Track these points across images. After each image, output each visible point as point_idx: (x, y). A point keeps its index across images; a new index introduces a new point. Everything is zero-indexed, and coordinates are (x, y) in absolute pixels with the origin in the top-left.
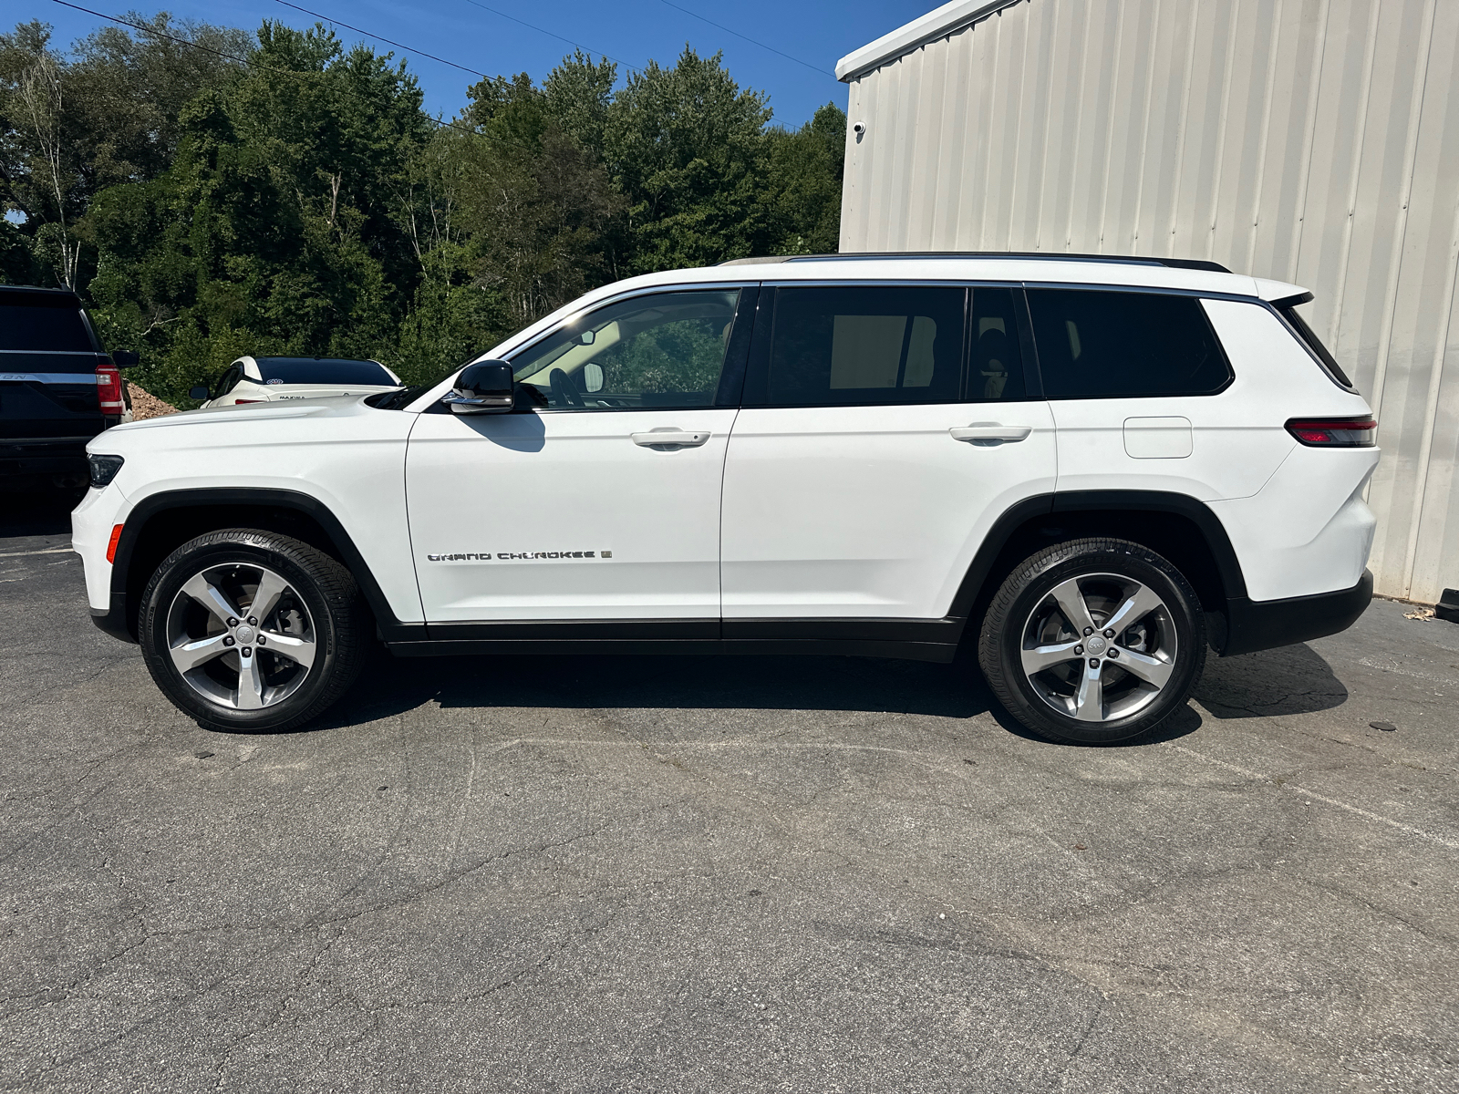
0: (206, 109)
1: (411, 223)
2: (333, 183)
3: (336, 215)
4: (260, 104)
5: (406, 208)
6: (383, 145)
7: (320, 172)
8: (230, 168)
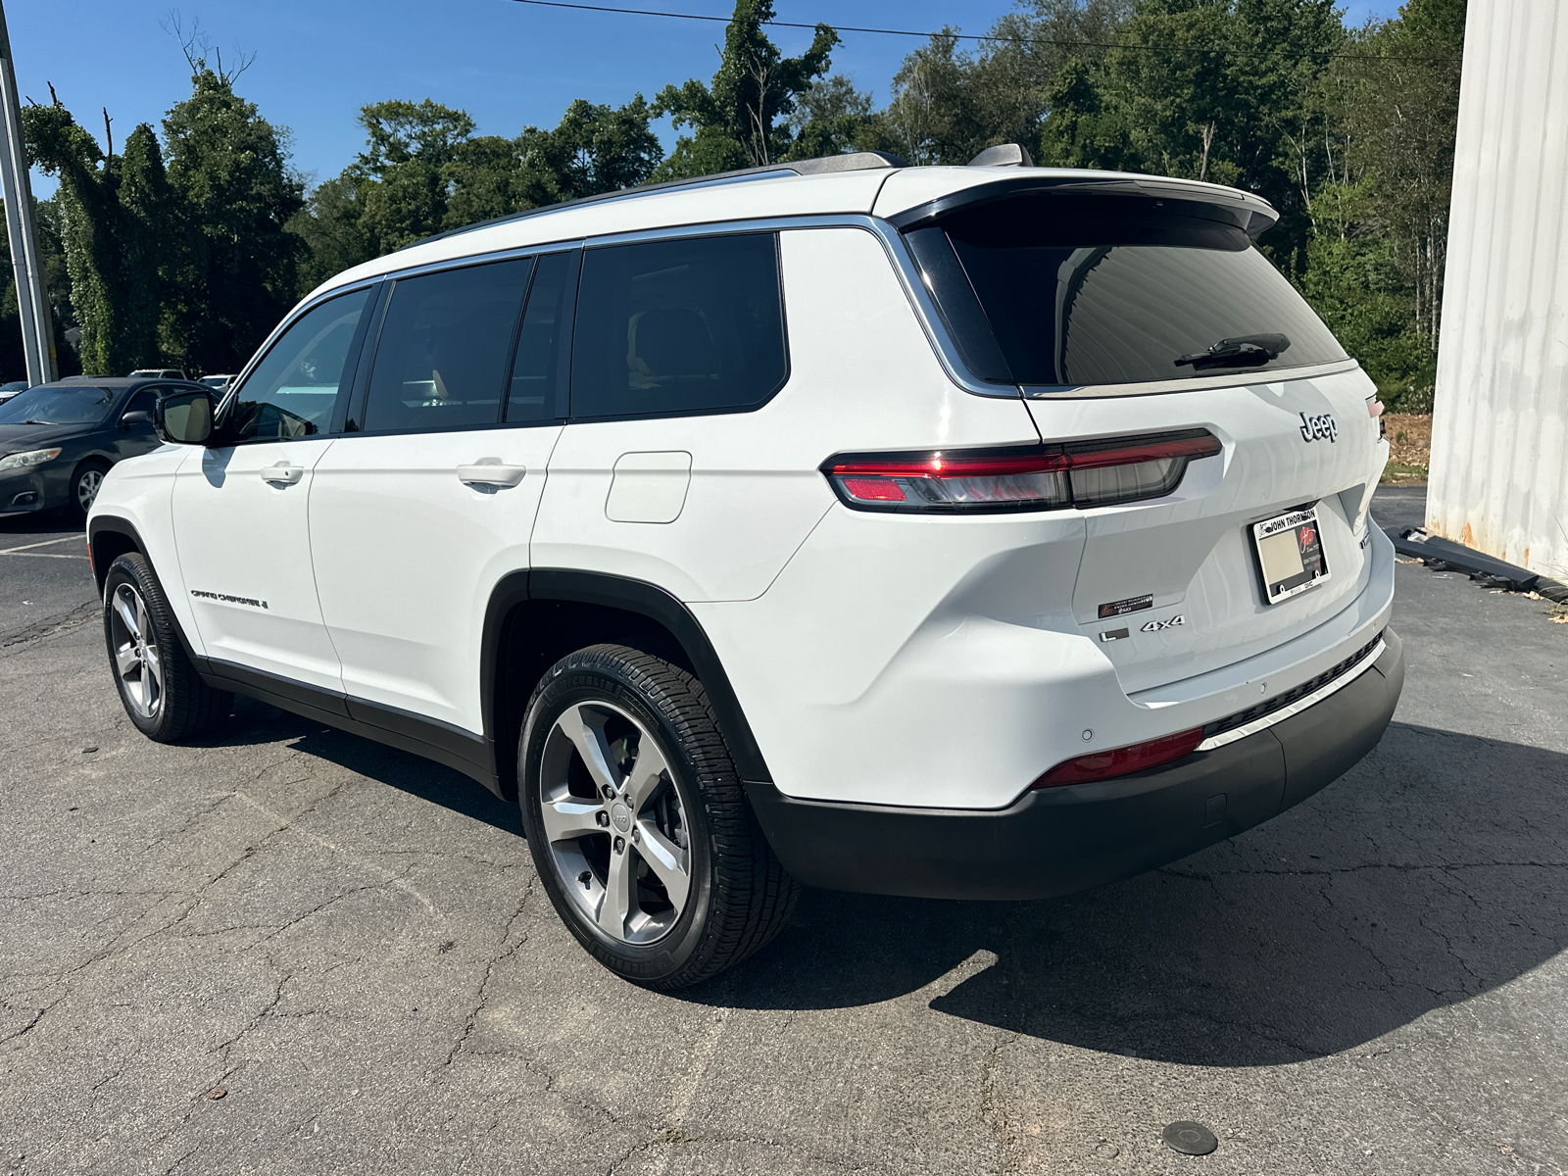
0: (1067, 81)
1: (1301, 169)
2: (1205, 136)
3: (1206, 173)
4: (1130, 61)
5: (1296, 151)
6: (1272, 78)
7: (1191, 127)
8: (1088, 141)
